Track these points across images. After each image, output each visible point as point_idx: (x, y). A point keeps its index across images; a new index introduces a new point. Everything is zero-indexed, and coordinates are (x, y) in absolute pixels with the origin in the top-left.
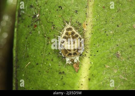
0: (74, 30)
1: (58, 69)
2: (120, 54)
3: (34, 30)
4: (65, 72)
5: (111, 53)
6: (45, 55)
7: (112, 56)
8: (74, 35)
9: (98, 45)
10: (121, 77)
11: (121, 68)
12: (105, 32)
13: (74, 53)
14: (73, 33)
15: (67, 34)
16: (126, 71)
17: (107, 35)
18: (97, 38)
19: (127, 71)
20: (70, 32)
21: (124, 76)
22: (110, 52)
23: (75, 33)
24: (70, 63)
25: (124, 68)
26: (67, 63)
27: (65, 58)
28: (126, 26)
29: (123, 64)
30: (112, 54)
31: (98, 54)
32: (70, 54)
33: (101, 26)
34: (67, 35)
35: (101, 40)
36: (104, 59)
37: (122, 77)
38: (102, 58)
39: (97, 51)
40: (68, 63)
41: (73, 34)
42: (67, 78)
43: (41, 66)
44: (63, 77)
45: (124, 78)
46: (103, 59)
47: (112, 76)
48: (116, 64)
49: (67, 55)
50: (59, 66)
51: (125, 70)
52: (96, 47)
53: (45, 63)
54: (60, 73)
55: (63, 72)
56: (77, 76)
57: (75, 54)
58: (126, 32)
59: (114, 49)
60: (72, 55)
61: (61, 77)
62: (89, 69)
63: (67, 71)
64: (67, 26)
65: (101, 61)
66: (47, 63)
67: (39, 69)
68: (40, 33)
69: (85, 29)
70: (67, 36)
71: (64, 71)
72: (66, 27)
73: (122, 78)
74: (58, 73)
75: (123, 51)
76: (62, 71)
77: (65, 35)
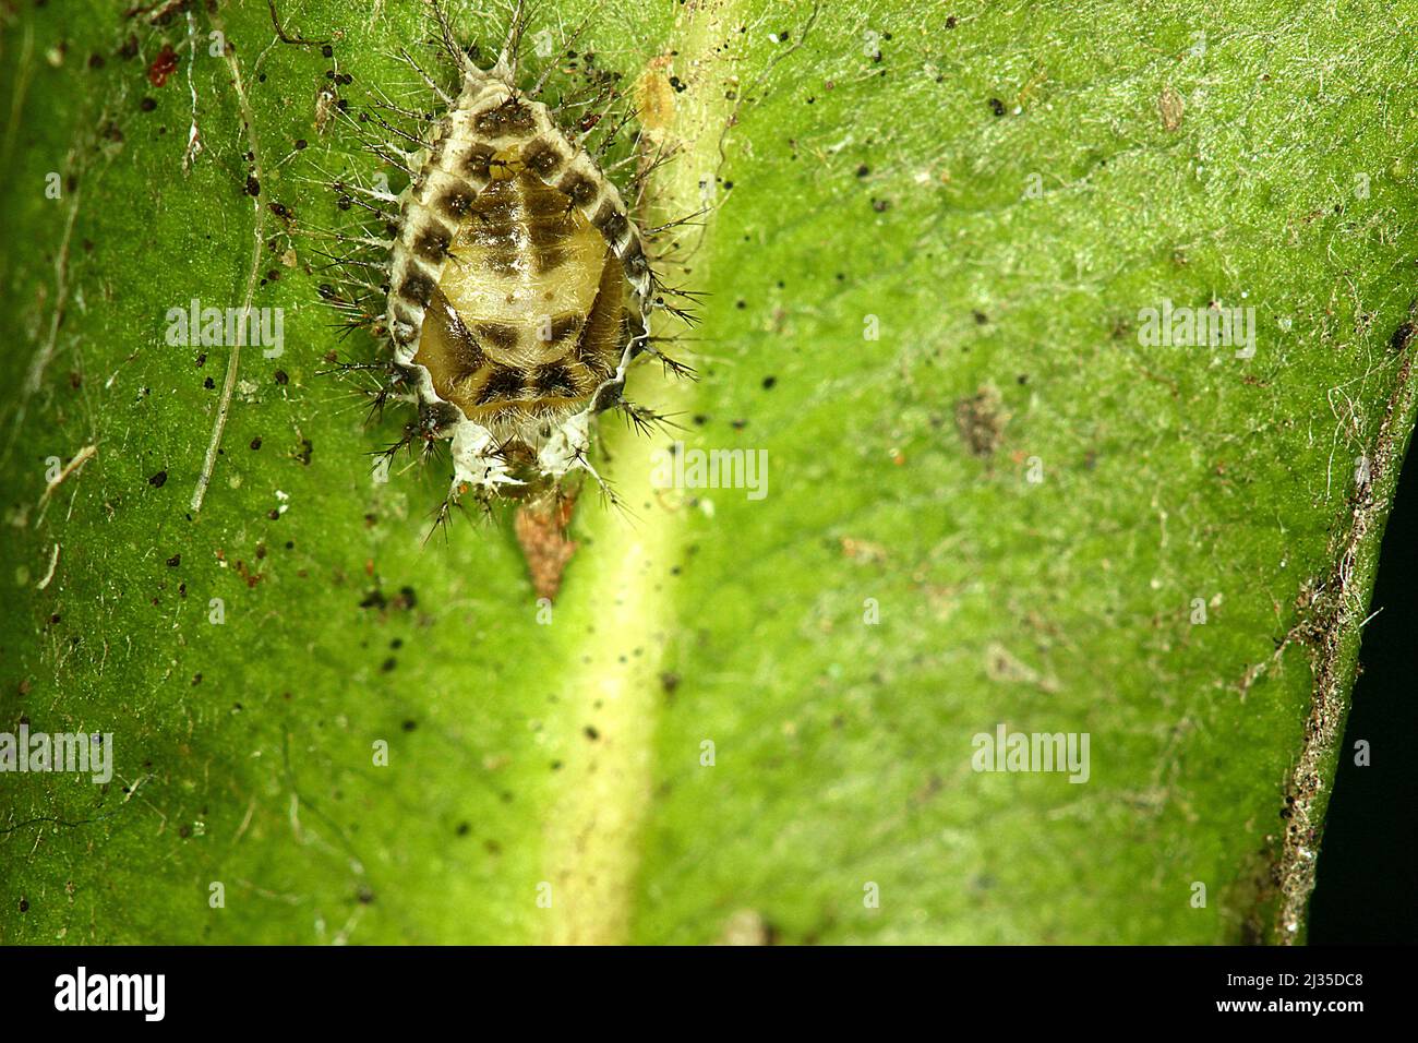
0: (548, 132)
1: (355, 559)
2: (1005, 417)
3: (149, 105)
4: (427, 596)
5: (904, 400)
6: (234, 395)
7: (920, 437)
8: (554, 181)
9: (781, 318)
10: (1001, 665)
11: (1006, 566)
12: (863, 172)
13: (542, 368)
14: (541, 160)
15: (479, 162)
16: (1054, 599)
17: (882, 207)
18: (771, 237)
19: (1062, 594)
20: (510, 146)
21: (1037, 657)
22: (895, 395)
23: (558, 158)
24: (488, 483)
25: (1029, 566)
26: (462, 474)
27: (446, 418)
28: (1085, 108)
29: (1028, 519)
30: (915, 418)
31: (769, 408)
32: (507, 382)
33: (821, 111)
34: (483, 174)
35: (810, 265)
36: (830, 475)
37: (1011, 661)
38: (806, 458)
39: (769, 383)
40: (475, 479)
41: (546, 171)
42: (444, 658)
43: (196, 504)
44: (397, 644)
45: (1031, 676)
46: (815, 471)
47: (904, 652)
48: (951, 527)
49: (469, 387)
50: (371, 519)
51: (1050, 583)
52: (759, 335)
53: (235, 482)
54: (375, 601)
55: (409, 596)
56: (544, 642)
57: (553, 379)
58: (1080, 171)
59: (943, 364)
60: (528, 395)
61: (381, 652)
62: (676, 571)
63: (441, 589)
64: (475, 91)
65: (800, 486)
66: (249, 477)
67: (173, 539)
68: (205, 151)
69: (656, 135)
70: (478, 187)
71: (416, 586)
72: (464, 101)
73: (1004, 677)
74: (360, 596)
75: (1034, 377)
76: (390, 586)
77: (461, 175)
